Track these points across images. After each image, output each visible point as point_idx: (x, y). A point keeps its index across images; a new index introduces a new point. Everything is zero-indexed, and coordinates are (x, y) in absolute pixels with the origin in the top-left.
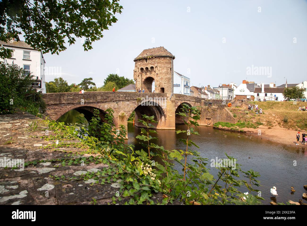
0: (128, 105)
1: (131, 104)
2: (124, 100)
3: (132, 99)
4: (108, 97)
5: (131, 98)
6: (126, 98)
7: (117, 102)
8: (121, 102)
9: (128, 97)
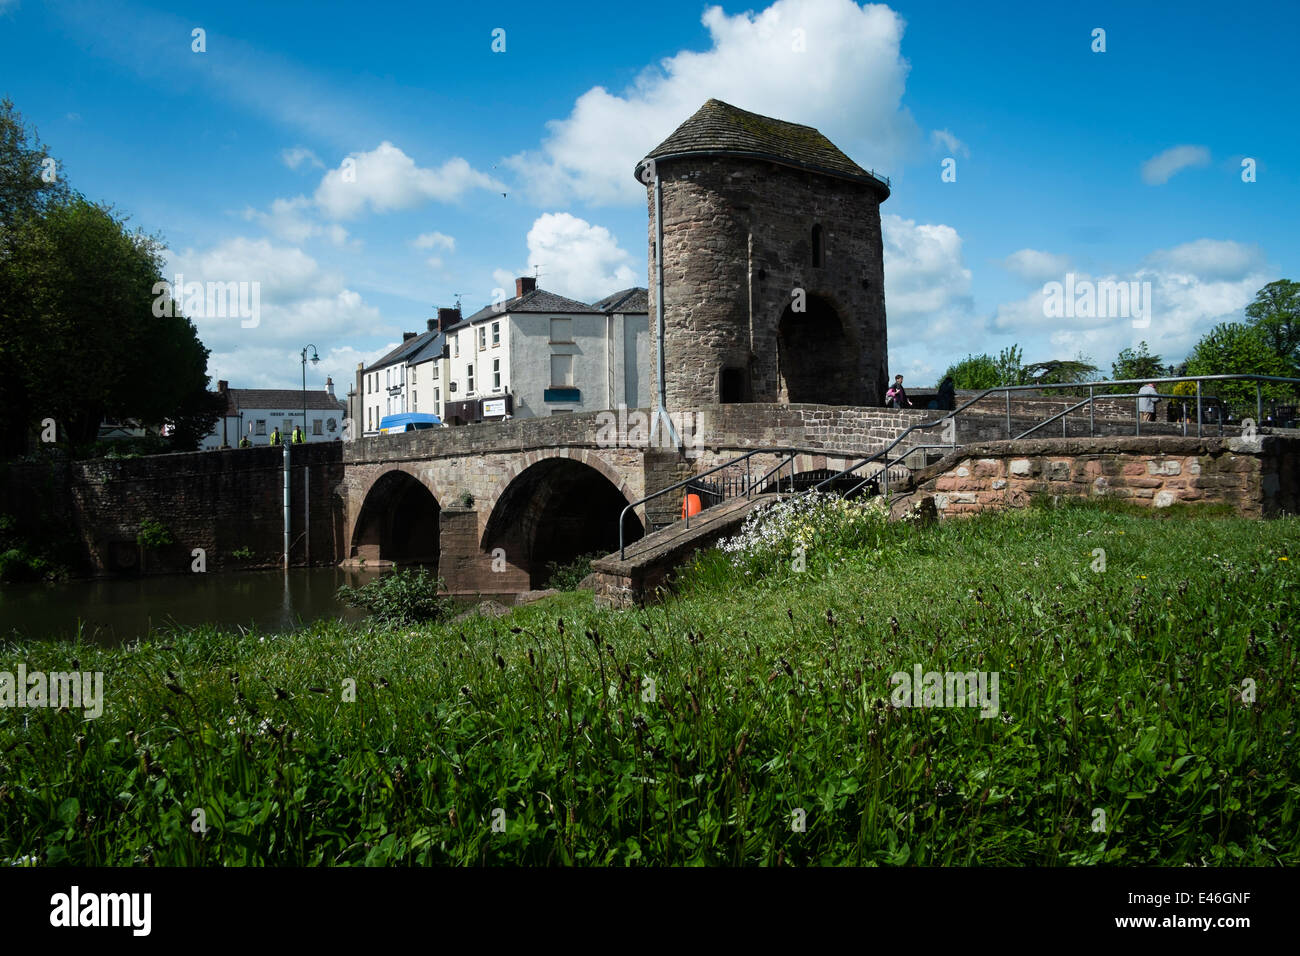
0: (482, 470)
1: (489, 470)
2: (469, 451)
3: (489, 447)
4: (431, 443)
5: (485, 445)
6: (473, 445)
7: (454, 460)
8: (463, 459)
9: (478, 440)
